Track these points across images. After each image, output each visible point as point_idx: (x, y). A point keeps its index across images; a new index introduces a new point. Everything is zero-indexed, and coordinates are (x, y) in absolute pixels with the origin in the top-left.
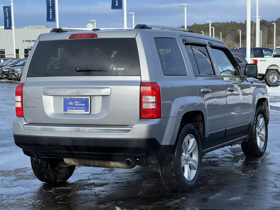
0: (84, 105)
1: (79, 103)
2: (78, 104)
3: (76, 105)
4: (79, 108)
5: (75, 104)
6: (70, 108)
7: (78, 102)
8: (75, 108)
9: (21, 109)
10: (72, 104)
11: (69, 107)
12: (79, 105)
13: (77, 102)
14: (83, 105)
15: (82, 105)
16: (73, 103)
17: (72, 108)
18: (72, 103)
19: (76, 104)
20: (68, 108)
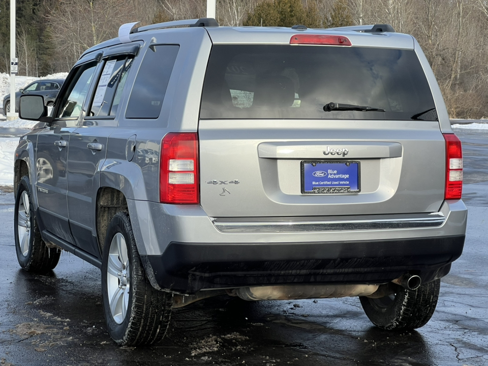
0: (347, 176)
1: (338, 174)
2: (334, 174)
3: (330, 176)
4: (336, 183)
5: (328, 174)
6: (318, 183)
7: (335, 172)
8: (328, 183)
9: (193, 188)
10: (322, 175)
11: (316, 182)
12: (337, 176)
13: (333, 170)
14: (345, 178)
15: (343, 176)
16: (325, 174)
17: (322, 183)
18: (322, 173)
19: (331, 174)
20: (314, 183)
